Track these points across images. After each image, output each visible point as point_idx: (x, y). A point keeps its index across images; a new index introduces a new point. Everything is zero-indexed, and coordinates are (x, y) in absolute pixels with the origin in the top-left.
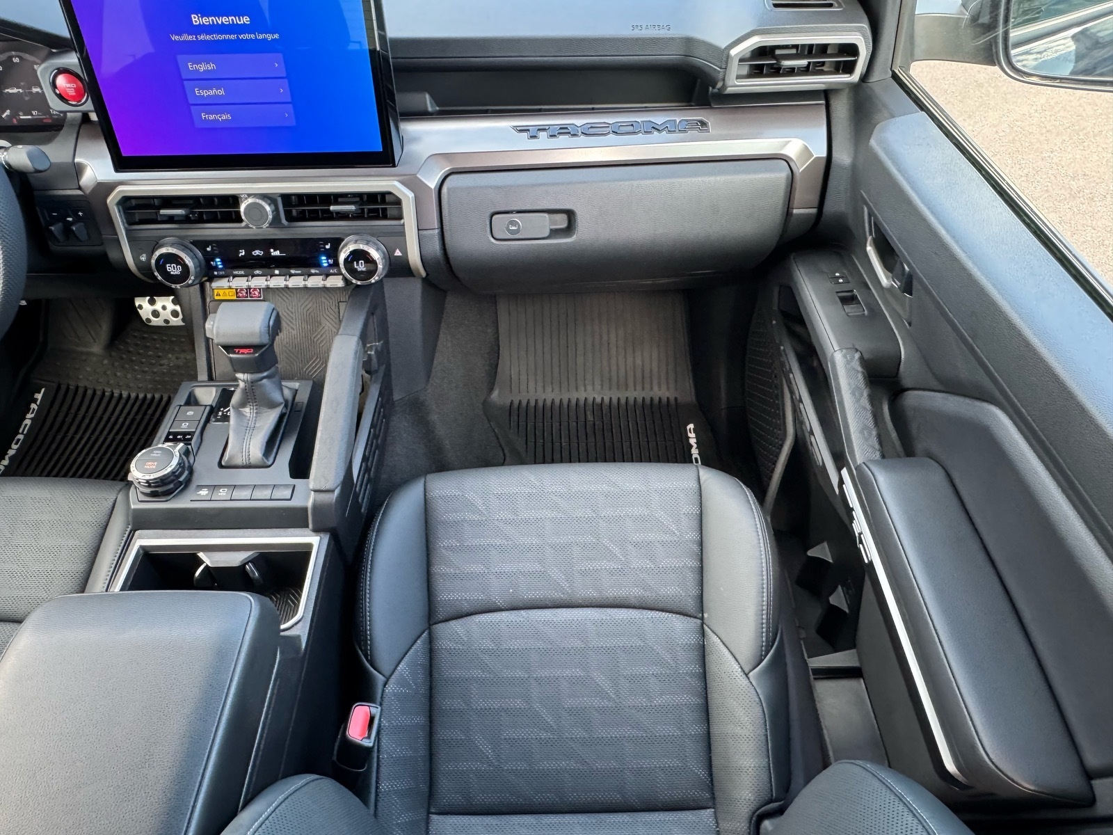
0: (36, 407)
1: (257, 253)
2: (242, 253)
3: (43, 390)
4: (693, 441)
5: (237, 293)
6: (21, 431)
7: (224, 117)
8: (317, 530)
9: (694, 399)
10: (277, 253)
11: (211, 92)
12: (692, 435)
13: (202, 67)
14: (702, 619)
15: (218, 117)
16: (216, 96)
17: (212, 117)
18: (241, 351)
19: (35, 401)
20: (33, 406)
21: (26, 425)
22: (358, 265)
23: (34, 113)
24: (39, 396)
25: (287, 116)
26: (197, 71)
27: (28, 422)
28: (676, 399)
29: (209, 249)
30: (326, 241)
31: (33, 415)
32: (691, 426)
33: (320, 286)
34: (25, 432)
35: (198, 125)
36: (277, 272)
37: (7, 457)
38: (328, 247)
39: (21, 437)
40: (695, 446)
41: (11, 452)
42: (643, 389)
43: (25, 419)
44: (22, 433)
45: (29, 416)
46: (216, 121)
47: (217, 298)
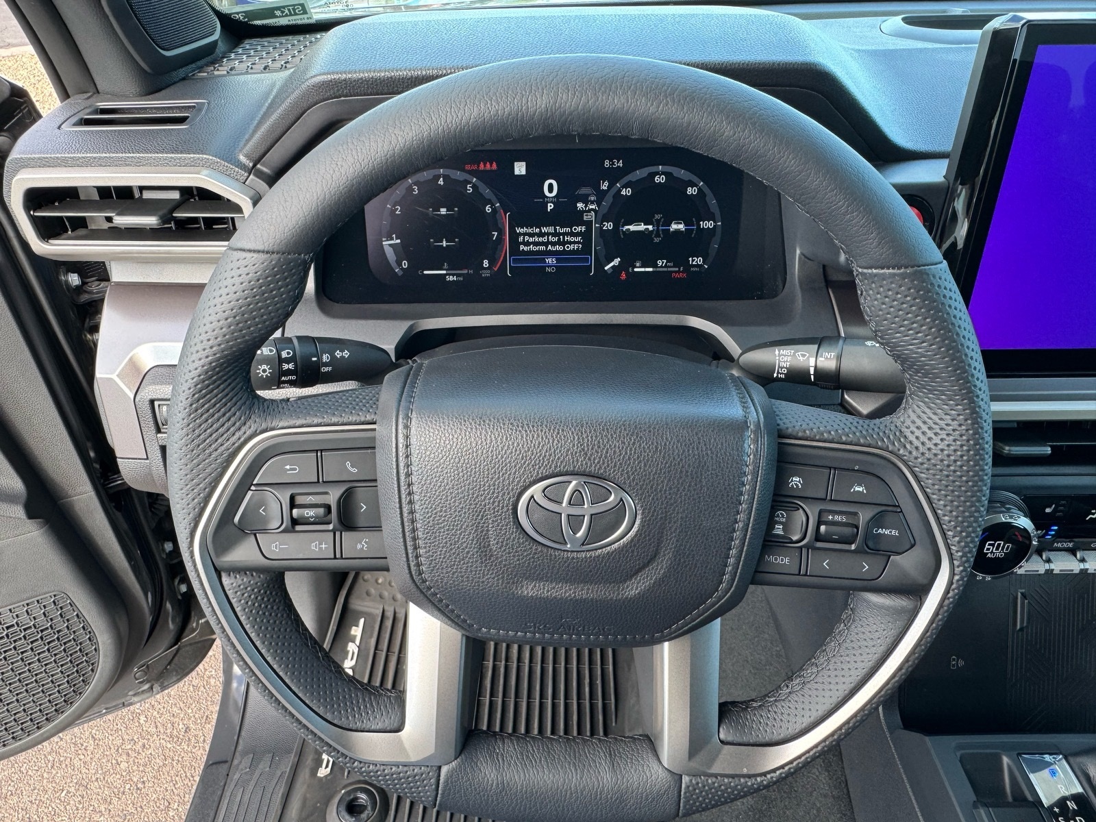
0: (356, 647)
3: (362, 621)
19: (353, 639)
20: (353, 648)
23: (660, 263)
24: (357, 631)
29: (1048, 510)
31: (354, 662)
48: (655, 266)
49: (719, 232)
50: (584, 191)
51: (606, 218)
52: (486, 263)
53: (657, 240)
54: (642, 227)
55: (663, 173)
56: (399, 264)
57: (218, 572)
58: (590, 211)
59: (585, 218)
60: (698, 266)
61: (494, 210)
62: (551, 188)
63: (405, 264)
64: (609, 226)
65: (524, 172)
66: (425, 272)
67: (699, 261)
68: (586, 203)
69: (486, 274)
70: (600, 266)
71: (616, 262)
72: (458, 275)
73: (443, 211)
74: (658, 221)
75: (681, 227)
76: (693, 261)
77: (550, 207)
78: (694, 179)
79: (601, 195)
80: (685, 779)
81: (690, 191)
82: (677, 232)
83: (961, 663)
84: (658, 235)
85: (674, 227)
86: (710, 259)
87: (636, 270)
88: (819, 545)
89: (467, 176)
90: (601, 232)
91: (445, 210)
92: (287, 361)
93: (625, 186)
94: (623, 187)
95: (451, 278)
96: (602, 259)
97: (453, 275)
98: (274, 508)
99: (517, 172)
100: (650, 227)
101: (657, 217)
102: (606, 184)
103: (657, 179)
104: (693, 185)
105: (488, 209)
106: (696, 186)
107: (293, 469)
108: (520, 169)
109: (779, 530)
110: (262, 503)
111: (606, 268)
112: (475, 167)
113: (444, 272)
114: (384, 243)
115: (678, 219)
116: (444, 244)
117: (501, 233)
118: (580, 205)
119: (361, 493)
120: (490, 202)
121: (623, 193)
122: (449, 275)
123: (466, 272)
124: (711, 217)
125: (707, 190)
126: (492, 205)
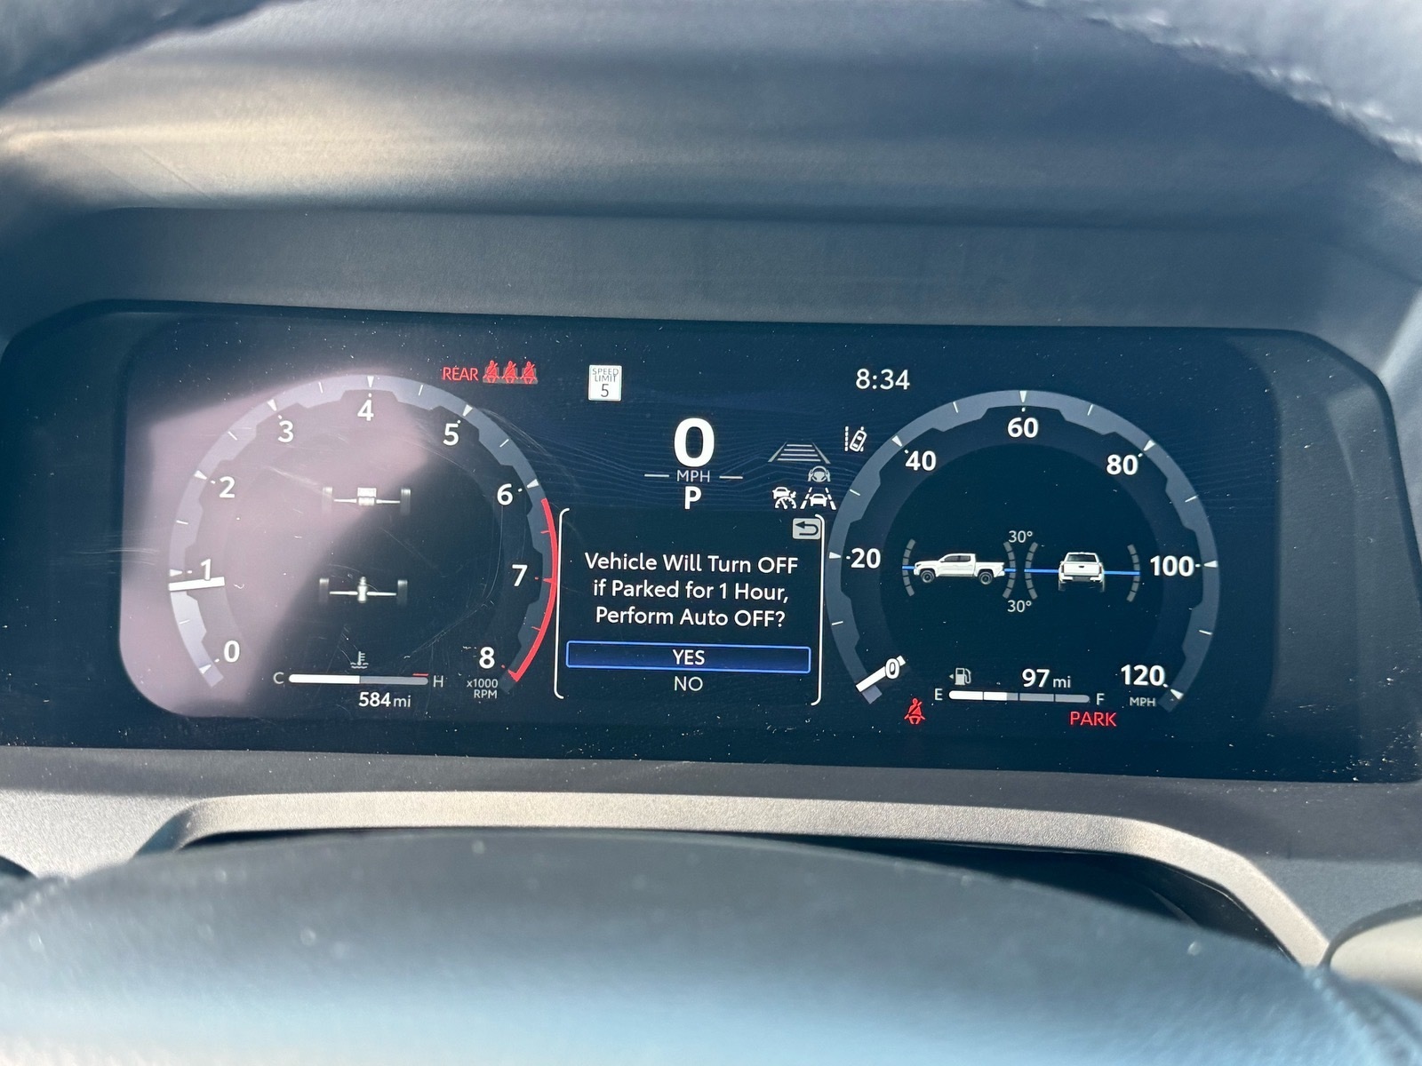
23: (1036, 677)
48: (1018, 686)
49: (1212, 591)
50: (795, 453)
51: (859, 536)
52: (487, 657)
53: (1018, 607)
54: (970, 567)
55: (1032, 411)
56: (214, 651)
58: (811, 512)
59: (797, 533)
60: (1149, 691)
61: (523, 500)
62: (694, 444)
63: (231, 652)
64: (869, 558)
65: (615, 394)
66: (294, 678)
67: (1155, 675)
68: (801, 486)
69: (485, 690)
71: (893, 667)
72: (396, 692)
73: (366, 496)
74: (1020, 550)
75: (1093, 570)
76: (1135, 675)
77: (692, 495)
78: (1128, 430)
79: (845, 469)
81: (1115, 465)
82: (1080, 586)
84: (1020, 593)
85: (1070, 568)
86: (1190, 672)
87: (954, 695)
89: (444, 400)
90: (850, 579)
91: (372, 492)
93: (919, 444)
94: (911, 447)
95: (375, 700)
96: (851, 660)
97: (382, 690)
99: (595, 393)
100: (997, 569)
101: (1018, 536)
102: (862, 434)
103: (1014, 428)
104: (1124, 447)
105: (504, 496)
106: (1135, 451)
108: (605, 383)
111: (861, 687)
112: (471, 375)
113: (354, 680)
114: (172, 586)
115: (1083, 546)
116: (362, 593)
117: (539, 567)
118: (782, 495)
120: (509, 475)
121: (913, 462)
122: (370, 688)
123: (421, 681)
124: (1186, 544)
125: (1165, 463)
126: (517, 483)
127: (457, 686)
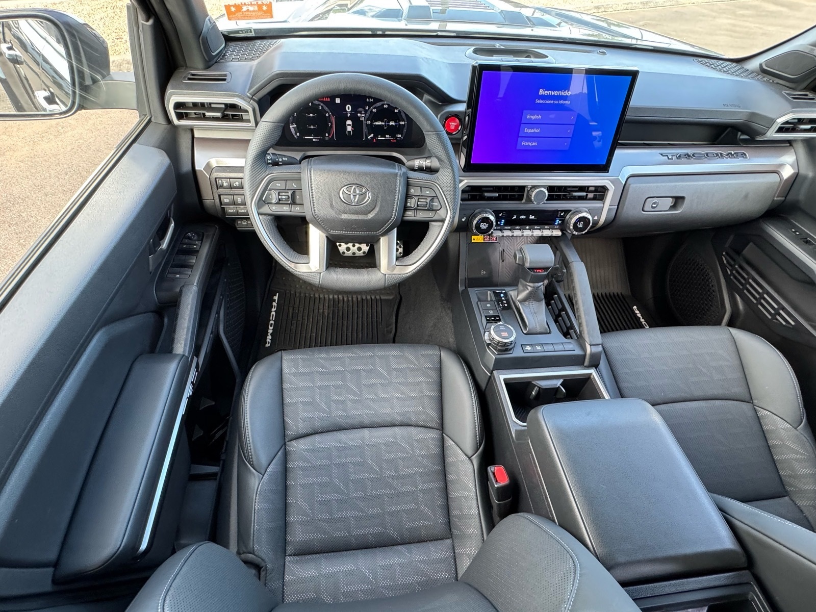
0: (276, 305)
1: (523, 217)
2: (515, 217)
3: (277, 294)
4: (639, 315)
5: (484, 238)
6: (271, 319)
7: (534, 144)
8: (589, 367)
9: (630, 293)
10: (533, 217)
11: (533, 131)
12: (637, 312)
13: (534, 117)
14: (752, 403)
15: (530, 144)
16: (534, 133)
17: (527, 144)
18: (538, 271)
19: (275, 301)
20: (274, 304)
21: (273, 315)
22: (579, 224)
23: (387, 136)
24: (276, 298)
25: (566, 145)
26: (531, 119)
27: (273, 313)
28: (621, 294)
29: (500, 215)
30: (562, 211)
31: (275, 309)
32: (635, 307)
33: (550, 235)
34: (274, 319)
35: (518, 147)
36: (527, 227)
37: (269, 334)
38: (562, 214)
39: (272, 322)
40: (641, 317)
41: (270, 331)
42: (606, 288)
43: (271, 312)
44: (272, 320)
45: (273, 309)
46: (529, 146)
47: (473, 241)
48: (385, 137)
49: (406, 125)
50: (360, 109)
51: (368, 120)
52: (327, 135)
53: (385, 128)
54: (380, 123)
55: (387, 104)
56: (296, 134)
57: (258, 214)
58: (362, 117)
59: (361, 119)
60: (399, 138)
61: (329, 116)
62: (349, 108)
63: (298, 134)
64: (369, 122)
65: (339, 102)
66: (306, 137)
67: (400, 136)
68: (361, 114)
69: (327, 139)
70: (366, 137)
71: (372, 135)
72: (317, 139)
73: (311, 115)
74: (386, 121)
75: (393, 123)
76: (398, 136)
77: (349, 115)
78: (397, 106)
79: (366, 111)
80: (387, 275)
81: (396, 111)
82: (392, 125)
83: (485, 273)
84: (386, 126)
85: (391, 123)
86: (404, 135)
87: (379, 138)
88: (418, 208)
89: (320, 103)
90: (367, 125)
92: (270, 160)
93: (374, 108)
95: (315, 140)
96: (367, 135)
98: (274, 195)
99: (337, 102)
100: (383, 123)
101: (385, 120)
102: (368, 107)
103: (385, 106)
105: (327, 115)
106: (398, 109)
107: (279, 185)
108: (338, 101)
109: (409, 204)
110: (271, 194)
111: (369, 138)
112: (322, 100)
113: (312, 138)
114: (291, 127)
115: (392, 120)
116: (312, 127)
117: (332, 124)
118: (359, 115)
119: (297, 193)
120: (328, 112)
121: (373, 111)
122: (314, 138)
123: (320, 138)
124: (403, 121)
126: (329, 114)
127: (324, 139)
